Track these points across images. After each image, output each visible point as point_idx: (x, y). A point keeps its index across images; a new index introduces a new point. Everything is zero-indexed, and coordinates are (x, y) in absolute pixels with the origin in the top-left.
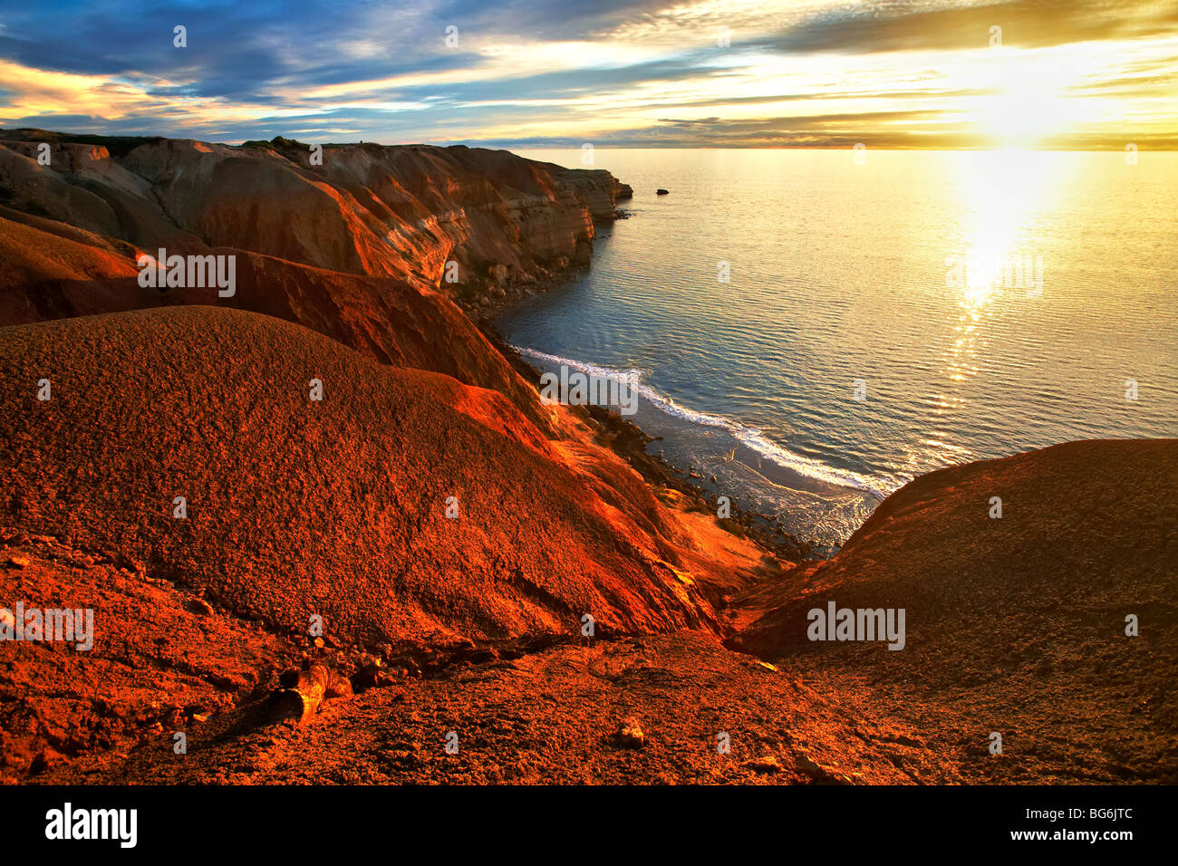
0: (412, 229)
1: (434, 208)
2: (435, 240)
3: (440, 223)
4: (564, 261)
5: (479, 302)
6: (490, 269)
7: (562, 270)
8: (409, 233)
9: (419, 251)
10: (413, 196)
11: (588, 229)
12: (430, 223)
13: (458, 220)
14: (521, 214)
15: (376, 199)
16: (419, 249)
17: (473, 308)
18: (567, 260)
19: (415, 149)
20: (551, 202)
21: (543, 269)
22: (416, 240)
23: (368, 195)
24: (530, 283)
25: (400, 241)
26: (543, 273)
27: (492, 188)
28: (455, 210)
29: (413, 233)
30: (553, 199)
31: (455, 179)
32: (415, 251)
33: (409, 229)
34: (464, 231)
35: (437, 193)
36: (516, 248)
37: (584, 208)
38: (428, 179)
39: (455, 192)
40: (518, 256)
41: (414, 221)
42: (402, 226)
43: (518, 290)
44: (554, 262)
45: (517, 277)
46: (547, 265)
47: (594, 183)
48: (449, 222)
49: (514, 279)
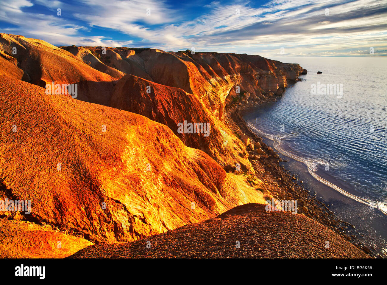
0: (220, 78)
1: (230, 72)
2: (227, 83)
3: (231, 78)
4: (272, 93)
5: (238, 104)
6: (245, 94)
7: (270, 97)
8: (219, 80)
9: (220, 85)
10: (223, 68)
11: (284, 84)
12: (227, 77)
13: (237, 77)
14: (260, 77)
15: (211, 68)
16: (221, 85)
17: (236, 106)
18: (273, 93)
19: (227, 54)
20: (271, 73)
21: (263, 96)
22: (220, 82)
23: (209, 67)
24: (257, 100)
25: (214, 82)
26: (263, 97)
27: (251, 67)
28: (237, 74)
29: (220, 80)
30: (272, 72)
31: (238, 64)
32: (219, 85)
33: (219, 78)
34: (238, 81)
35: (232, 68)
36: (255, 88)
37: (284, 76)
38: (230, 64)
39: (238, 68)
40: (255, 90)
41: (222, 76)
42: (217, 77)
43: (252, 102)
44: (268, 94)
45: (253, 97)
46: (265, 95)
47: (291, 68)
48: (234, 78)
49: (252, 98)
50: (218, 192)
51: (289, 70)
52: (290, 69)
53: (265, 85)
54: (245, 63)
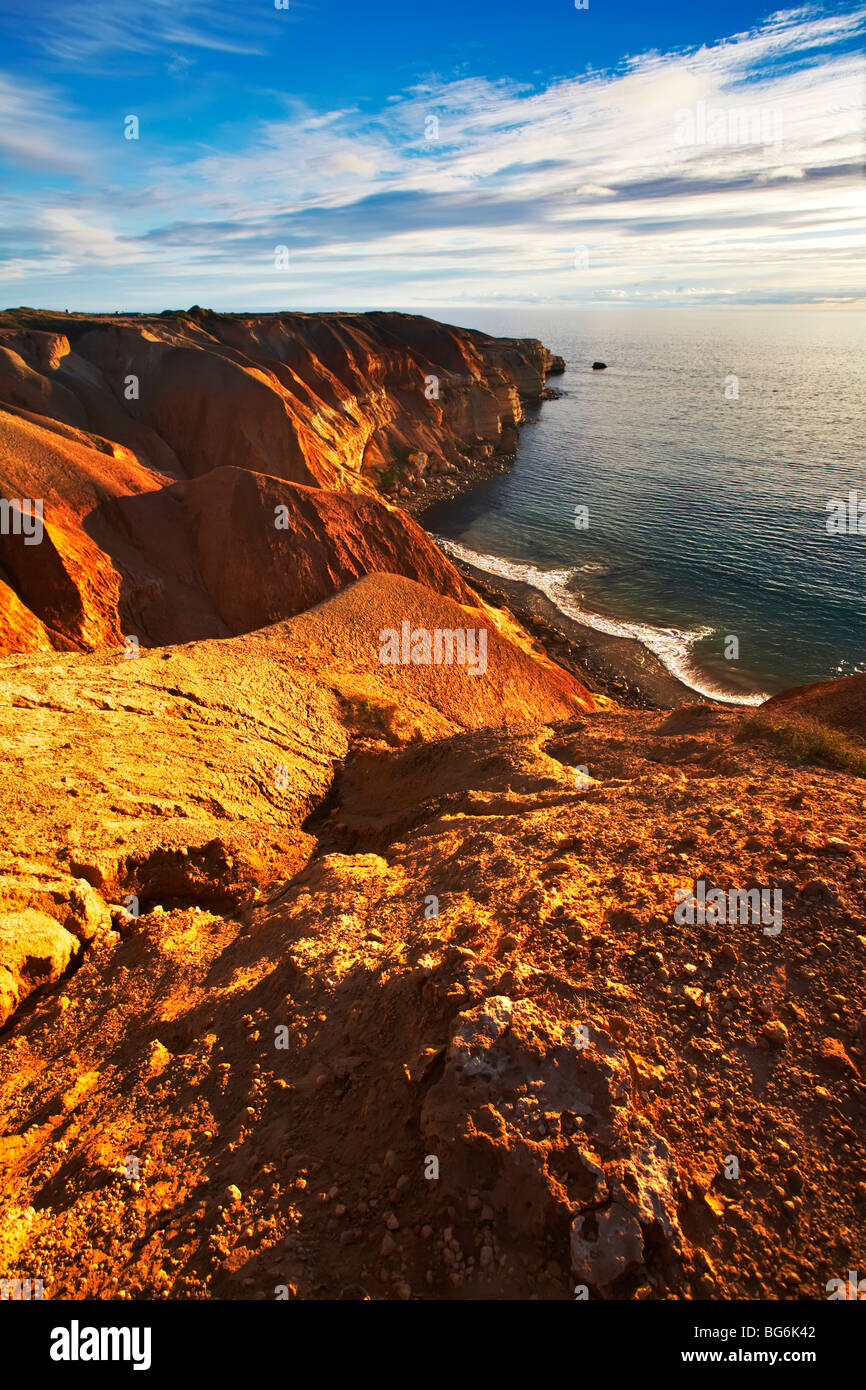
0: (332, 412)
1: (354, 387)
2: (356, 424)
3: (360, 406)
4: (488, 448)
6: (411, 457)
7: (485, 459)
8: (331, 417)
10: (332, 374)
11: (515, 412)
12: (350, 404)
13: (378, 402)
14: (444, 396)
15: (297, 378)
16: (341, 434)
17: (392, 498)
18: (491, 447)
20: (476, 382)
21: (465, 457)
22: (337, 425)
23: (291, 376)
24: (451, 473)
25: (323, 425)
26: (466, 462)
27: (414, 366)
28: (376, 390)
29: (334, 417)
30: (479, 378)
31: (376, 355)
34: (384, 414)
35: (357, 371)
36: (439, 433)
37: (513, 387)
38: (349, 356)
39: (376, 370)
40: (440, 442)
41: (336, 406)
42: (323, 409)
43: (439, 481)
44: (478, 449)
45: (438, 465)
46: (469, 453)
47: (523, 356)
48: (370, 405)
49: (435, 468)
51: (519, 365)
52: (522, 360)
53: (464, 422)
54: (396, 352)
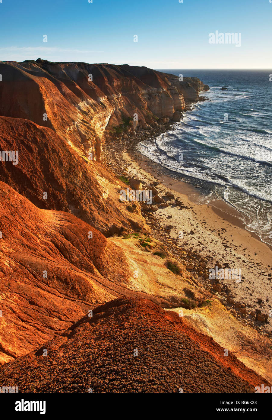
0: (93, 101)
1: (106, 92)
2: (104, 107)
3: (109, 100)
4: (167, 119)
5: (122, 136)
6: (130, 121)
7: (166, 123)
8: (92, 103)
9: (94, 111)
10: (96, 86)
11: (182, 105)
12: (104, 99)
13: (118, 99)
14: (148, 97)
15: (78, 87)
16: (95, 110)
17: (119, 139)
18: (169, 119)
19: (100, 65)
20: (164, 92)
21: (156, 123)
22: (94, 106)
23: (75, 85)
24: (148, 129)
25: (85, 106)
26: (156, 125)
27: (136, 84)
28: (117, 94)
29: (93, 103)
30: (165, 90)
31: (118, 79)
32: (92, 111)
33: (92, 101)
34: (120, 103)
35: (109, 86)
36: (144, 112)
37: (181, 95)
38: (105, 79)
39: (118, 85)
40: (145, 116)
41: (96, 98)
42: (89, 100)
43: (142, 132)
44: (162, 120)
45: (143, 126)
46: (158, 121)
47: (189, 83)
48: (113, 99)
49: (141, 127)
50: (96, 270)
51: (187, 87)
52: (188, 85)
53: (157, 108)
54: (127, 78)
